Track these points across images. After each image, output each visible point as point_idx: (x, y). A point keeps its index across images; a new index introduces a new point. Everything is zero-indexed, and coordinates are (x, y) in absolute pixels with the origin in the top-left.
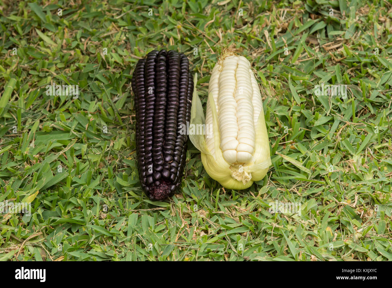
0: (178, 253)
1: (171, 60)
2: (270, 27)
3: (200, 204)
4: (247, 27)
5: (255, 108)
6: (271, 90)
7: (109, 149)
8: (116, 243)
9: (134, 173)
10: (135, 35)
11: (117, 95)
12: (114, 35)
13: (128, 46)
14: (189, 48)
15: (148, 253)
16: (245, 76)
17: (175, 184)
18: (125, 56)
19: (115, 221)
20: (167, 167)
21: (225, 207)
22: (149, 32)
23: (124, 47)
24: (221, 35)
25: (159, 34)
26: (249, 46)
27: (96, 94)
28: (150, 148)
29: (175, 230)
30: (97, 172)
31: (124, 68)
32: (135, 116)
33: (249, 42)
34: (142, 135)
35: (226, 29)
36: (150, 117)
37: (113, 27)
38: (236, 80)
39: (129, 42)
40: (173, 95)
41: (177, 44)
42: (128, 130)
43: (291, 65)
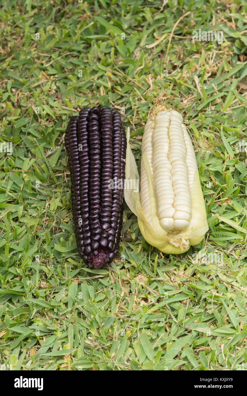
0: (119, 325)
1: (104, 119)
2: (200, 72)
3: (139, 269)
4: (177, 72)
5: (190, 169)
6: (203, 142)
7: (45, 211)
8: (57, 315)
9: (71, 238)
10: (65, 84)
11: (50, 149)
12: (44, 84)
13: (59, 96)
14: (119, 97)
15: (90, 326)
16: (177, 134)
17: (113, 252)
18: (56, 107)
19: (55, 290)
20: (105, 235)
21: (163, 272)
22: (80, 80)
23: (55, 96)
24: (151, 82)
25: (89, 82)
26: (180, 93)
27: (30, 148)
28: (87, 215)
29: (115, 300)
30: (34, 236)
31: (56, 121)
32: (69, 173)
33: (180, 89)
34: (78, 201)
35: (156, 75)
36: (85, 181)
37: (43, 75)
38: (169, 138)
39: (60, 91)
40: (107, 157)
41: (107, 93)
42: (64, 189)
43: (222, 114)
